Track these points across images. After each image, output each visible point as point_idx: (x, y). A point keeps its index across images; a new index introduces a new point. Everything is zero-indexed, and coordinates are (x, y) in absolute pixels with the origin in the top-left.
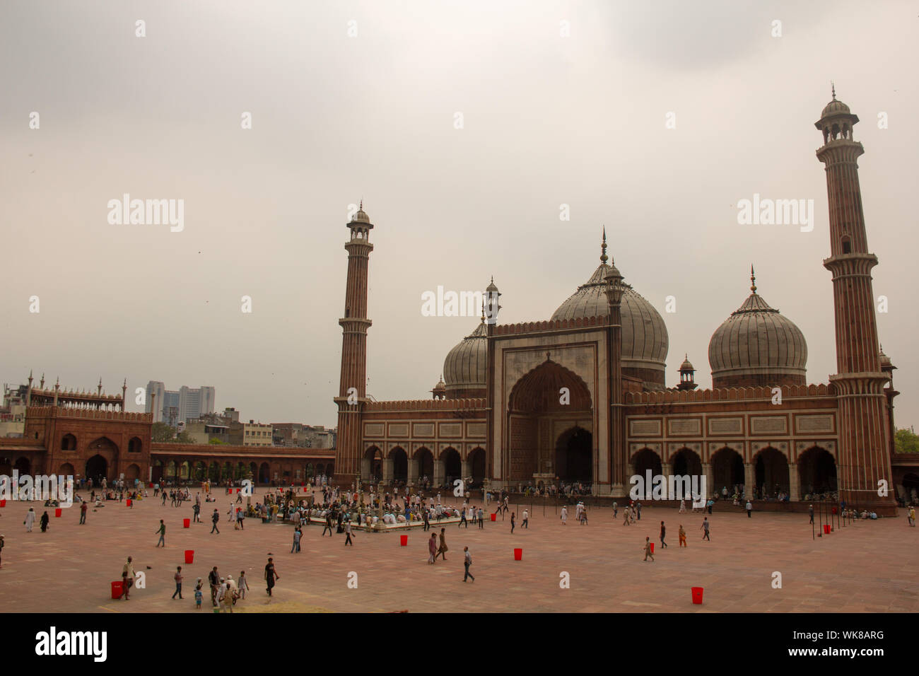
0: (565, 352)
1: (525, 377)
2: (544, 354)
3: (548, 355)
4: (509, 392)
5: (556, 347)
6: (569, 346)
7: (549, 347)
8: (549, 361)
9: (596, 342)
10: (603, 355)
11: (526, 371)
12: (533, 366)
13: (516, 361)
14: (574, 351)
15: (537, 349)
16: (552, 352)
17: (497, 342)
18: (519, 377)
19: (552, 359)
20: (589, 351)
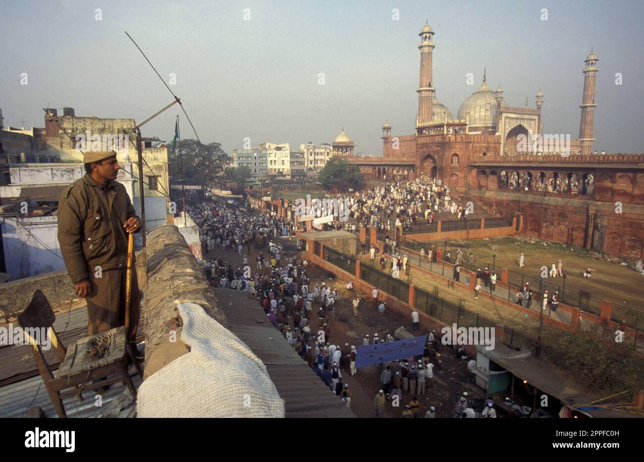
0: (525, 121)
1: (512, 129)
2: (519, 121)
3: (520, 122)
4: (506, 135)
5: (523, 119)
6: (527, 119)
7: (521, 119)
8: (520, 125)
9: (535, 119)
10: (537, 124)
11: (513, 127)
12: (515, 126)
13: (509, 122)
14: (528, 121)
15: (517, 119)
16: (522, 121)
17: (503, 114)
18: (510, 129)
19: (521, 124)
20: (533, 122)
